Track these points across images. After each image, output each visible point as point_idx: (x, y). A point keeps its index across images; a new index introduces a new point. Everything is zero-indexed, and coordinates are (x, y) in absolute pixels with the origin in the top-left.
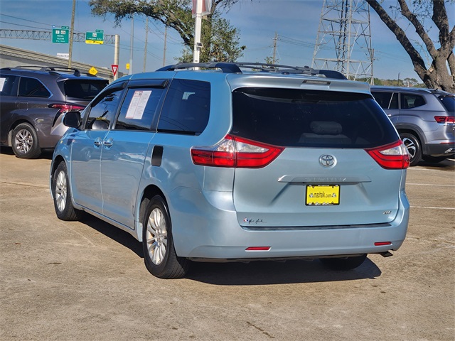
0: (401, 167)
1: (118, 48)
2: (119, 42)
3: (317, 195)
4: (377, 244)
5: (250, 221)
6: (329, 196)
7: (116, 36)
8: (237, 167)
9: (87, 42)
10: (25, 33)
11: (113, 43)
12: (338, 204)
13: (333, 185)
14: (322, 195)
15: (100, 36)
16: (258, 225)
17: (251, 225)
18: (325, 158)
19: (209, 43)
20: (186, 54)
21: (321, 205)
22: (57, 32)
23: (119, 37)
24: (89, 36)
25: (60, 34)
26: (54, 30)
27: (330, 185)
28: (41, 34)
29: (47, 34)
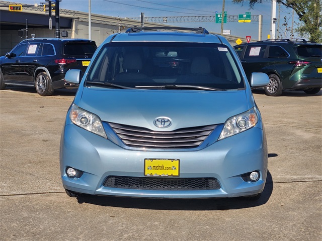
1: (262, 24)
2: (262, 20)
7: (260, 16)
9: (239, 21)
10: (197, 18)
11: (258, 21)
15: (248, 17)
19: (317, 17)
20: (300, 25)
22: (219, 16)
23: (262, 16)
24: (241, 17)
25: (221, 17)
26: (217, 15)
28: (208, 18)
29: (212, 17)
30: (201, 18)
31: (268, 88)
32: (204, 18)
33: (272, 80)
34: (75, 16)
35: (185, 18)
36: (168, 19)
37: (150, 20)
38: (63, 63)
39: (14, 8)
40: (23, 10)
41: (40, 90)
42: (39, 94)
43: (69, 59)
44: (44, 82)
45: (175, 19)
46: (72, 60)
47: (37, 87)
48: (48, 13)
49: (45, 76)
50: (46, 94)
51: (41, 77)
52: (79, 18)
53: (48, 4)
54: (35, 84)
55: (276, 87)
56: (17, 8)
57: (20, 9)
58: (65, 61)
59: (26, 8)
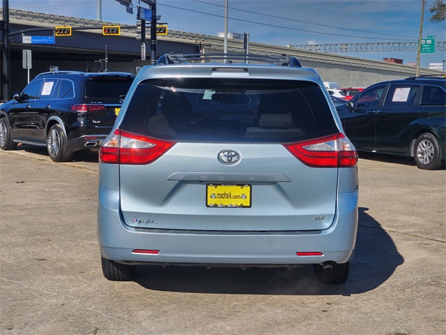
0: (336, 164)
3: (221, 196)
4: (299, 254)
5: (140, 222)
6: (236, 197)
8: (122, 164)
10: (391, 45)
12: (250, 207)
13: (242, 184)
14: (228, 196)
16: (149, 226)
17: (142, 225)
18: (226, 153)
21: (226, 207)
27: (238, 185)
28: (407, 45)
29: (413, 44)
30: (396, 45)
31: (419, 155)
32: (402, 45)
33: (426, 143)
34: (206, 42)
35: (373, 46)
36: (348, 47)
37: (323, 49)
38: (83, 111)
39: (109, 30)
40: (121, 33)
41: (52, 152)
42: (51, 158)
43: (92, 104)
44: (57, 140)
45: (358, 47)
46: (97, 107)
47: (49, 147)
48: (140, 37)
49: (59, 130)
50: (61, 158)
51: (54, 132)
52: (210, 45)
53: (140, 23)
54: (46, 143)
55: (432, 154)
56: (113, 30)
57: (117, 32)
58: (87, 108)
59: (126, 30)
